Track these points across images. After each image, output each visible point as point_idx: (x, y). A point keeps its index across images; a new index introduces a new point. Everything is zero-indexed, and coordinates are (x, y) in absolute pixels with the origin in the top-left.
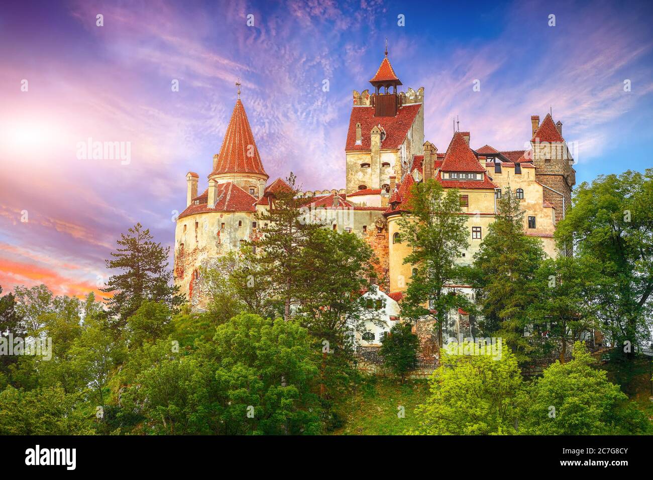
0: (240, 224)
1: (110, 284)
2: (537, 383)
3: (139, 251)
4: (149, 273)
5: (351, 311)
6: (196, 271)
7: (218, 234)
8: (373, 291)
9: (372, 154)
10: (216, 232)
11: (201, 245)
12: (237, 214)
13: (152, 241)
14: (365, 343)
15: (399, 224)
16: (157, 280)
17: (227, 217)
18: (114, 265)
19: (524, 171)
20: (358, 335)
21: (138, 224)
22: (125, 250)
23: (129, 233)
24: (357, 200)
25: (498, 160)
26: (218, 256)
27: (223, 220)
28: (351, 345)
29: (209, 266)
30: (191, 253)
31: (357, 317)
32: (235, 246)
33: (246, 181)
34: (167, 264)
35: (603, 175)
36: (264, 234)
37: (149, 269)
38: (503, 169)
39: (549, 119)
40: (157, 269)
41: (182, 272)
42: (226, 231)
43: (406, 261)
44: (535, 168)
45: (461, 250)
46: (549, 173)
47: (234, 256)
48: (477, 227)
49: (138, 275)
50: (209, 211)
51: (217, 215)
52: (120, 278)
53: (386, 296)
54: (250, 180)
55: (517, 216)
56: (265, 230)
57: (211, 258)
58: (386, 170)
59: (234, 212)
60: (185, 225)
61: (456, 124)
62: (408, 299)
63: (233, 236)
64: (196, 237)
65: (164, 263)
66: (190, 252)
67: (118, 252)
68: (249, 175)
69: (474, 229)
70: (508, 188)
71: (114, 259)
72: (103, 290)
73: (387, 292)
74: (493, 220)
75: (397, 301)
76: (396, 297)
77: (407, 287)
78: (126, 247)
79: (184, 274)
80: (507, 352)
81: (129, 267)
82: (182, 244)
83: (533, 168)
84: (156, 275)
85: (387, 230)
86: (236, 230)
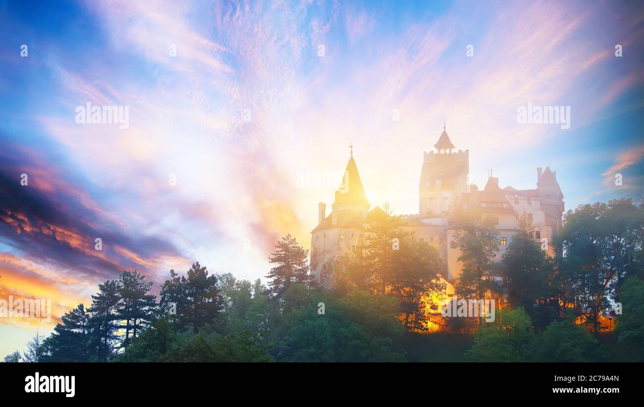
0: (352, 235)
1: (271, 273)
2: (542, 335)
3: (289, 252)
4: (295, 266)
5: (424, 291)
6: (324, 265)
7: (338, 242)
8: (438, 279)
9: (436, 192)
10: (337, 240)
11: (328, 249)
12: (351, 229)
13: (297, 246)
14: (432, 311)
15: (454, 236)
16: (299, 270)
17: (344, 231)
18: (274, 261)
19: (533, 202)
20: (428, 306)
21: (289, 235)
22: (280, 251)
23: (283, 240)
24: (426, 221)
25: (516, 196)
26: (338, 256)
27: (341, 233)
28: (424, 313)
29: (332, 262)
31: (428, 295)
32: (349, 249)
34: (307, 260)
35: (581, 205)
36: (369, 241)
37: (295, 264)
38: (520, 201)
39: (548, 169)
40: (300, 264)
41: (316, 266)
42: (343, 240)
43: (459, 259)
44: (540, 201)
45: (494, 252)
46: (548, 204)
47: (349, 256)
48: (503, 238)
49: (288, 266)
50: (333, 227)
51: (338, 230)
52: (277, 269)
53: (447, 283)
55: (530, 229)
56: (369, 238)
57: (334, 257)
59: (348, 228)
60: (318, 236)
61: (490, 172)
62: (460, 284)
63: (347, 243)
64: (325, 243)
65: (305, 260)
67: (276, 253)
68: (358, 204)
69: (502, 239)
70: (525, 211)
71: (273, 257)
72: (267, 277)
73: (446, 279)
74: (514, 233)
75: (453, 285)
76: (452, 282)
77: (459, 276)
78: (280, 249)
79: (317, 267)
80: (524, 315)
81: (283, 262)
82: (316, 248)
83: (538, 200)
84: (300, 268)
85: (446, 240)
86: (350, 239)
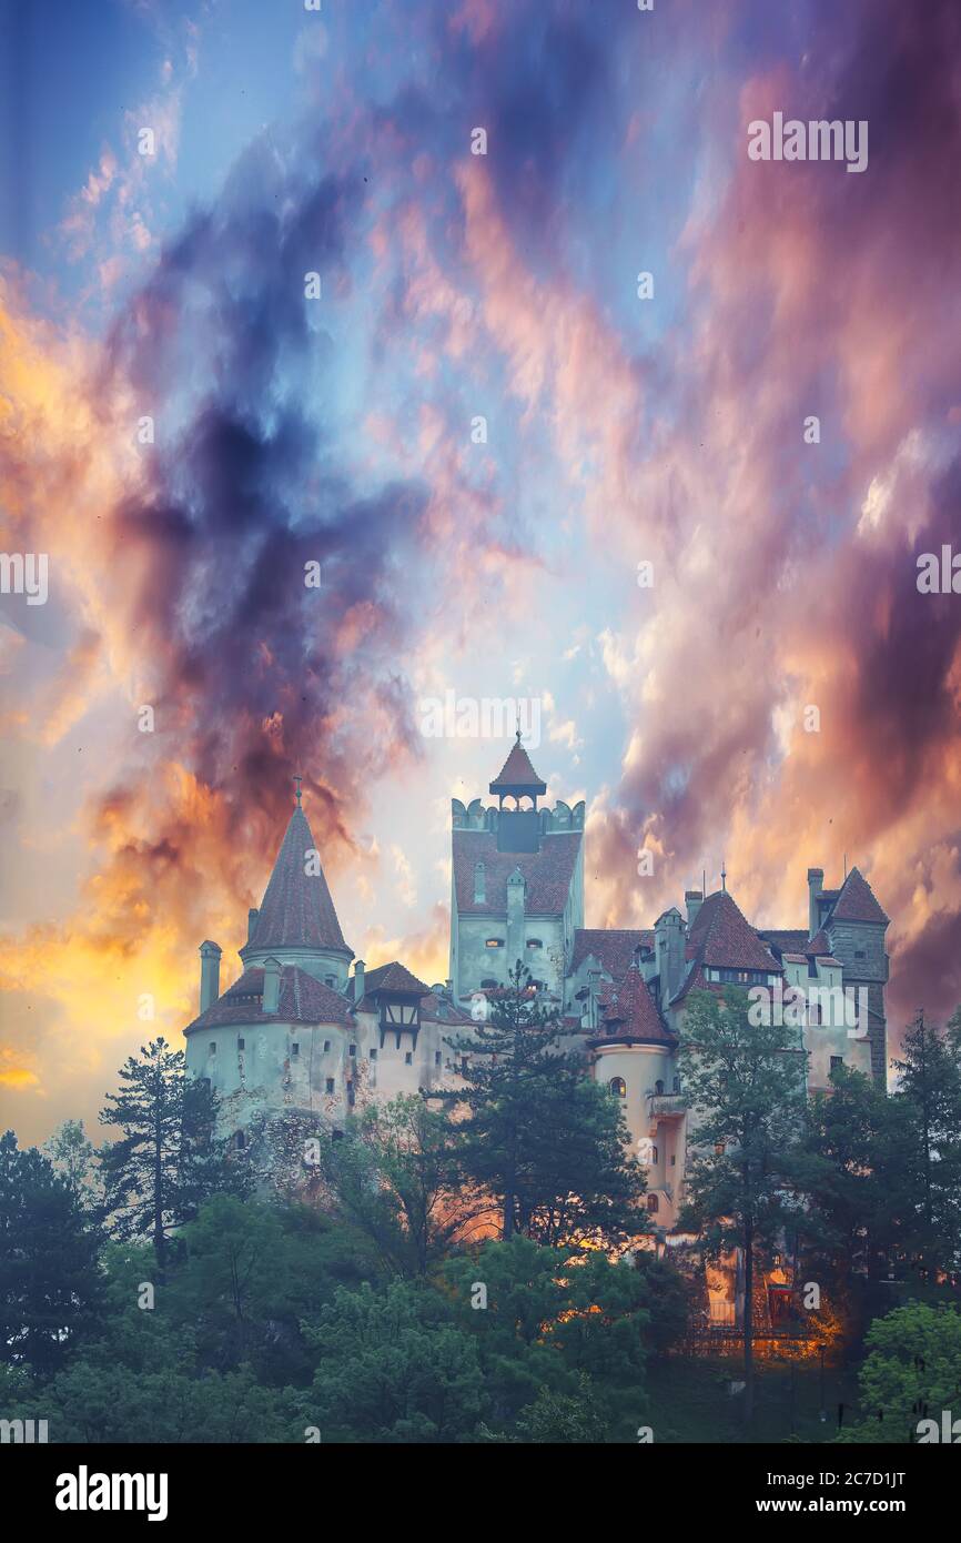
0: (327, 1046)
6: (241, 1132)
7: (287, 1065)
9: (510, 922)
10: (281, 1062)
11: (249, 1083)
12: (322, 1029)
17: (303, 1033)
19: (823, 971)
21: (159, 1042)
26: (286, 1107)
27: (295, 1039)
29: (267, 1124)
30: (228, 1098)
33: (320, 964)
38: (788, 966)
42: (301, 1060)
44: (839, 967)
46: (862, 978)
47: (316, 1108)
50: (269, 1020)
51: (284, 1029)
54: (328, 962)
57: (272, 1110)
58: (535, 955)
59: (315, 1023)
60: (213, 1044)
63: (313, 1070)
64: (240, 1067)
66: (226, 1096)
68: (327, 953)
82: (206, 1080)
83: (836, 966)
86: (319, 1058)
